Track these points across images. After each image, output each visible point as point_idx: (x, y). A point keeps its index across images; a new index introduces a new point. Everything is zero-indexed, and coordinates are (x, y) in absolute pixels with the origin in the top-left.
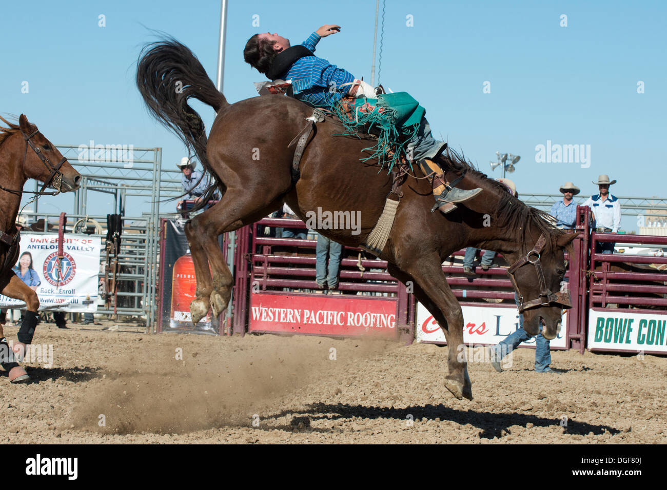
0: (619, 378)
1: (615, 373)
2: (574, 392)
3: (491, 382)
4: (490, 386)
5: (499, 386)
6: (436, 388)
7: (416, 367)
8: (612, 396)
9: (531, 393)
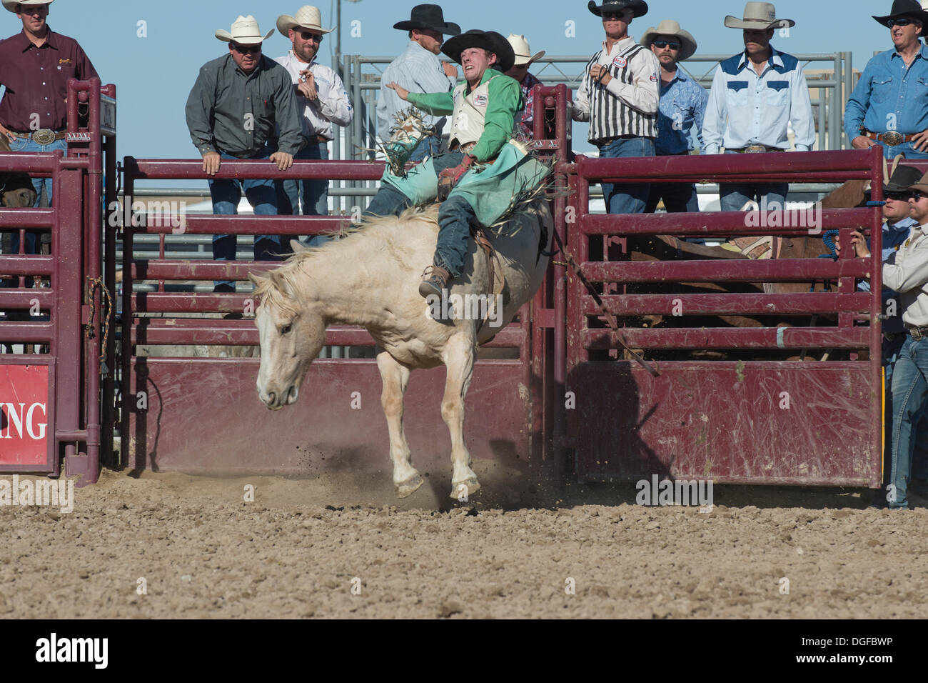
0: (660, 552)
1: (649, 537)
2: (535, 593)
3: (312, 575)
4: (308, 587)
5: (334, 586)
6: (160, 598)
7: (105, 545)
8: (639, 601)
9: (420, 602)
